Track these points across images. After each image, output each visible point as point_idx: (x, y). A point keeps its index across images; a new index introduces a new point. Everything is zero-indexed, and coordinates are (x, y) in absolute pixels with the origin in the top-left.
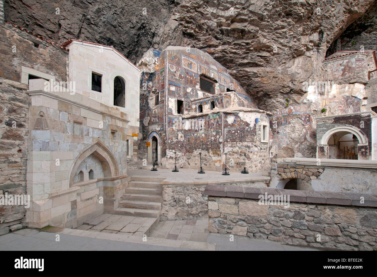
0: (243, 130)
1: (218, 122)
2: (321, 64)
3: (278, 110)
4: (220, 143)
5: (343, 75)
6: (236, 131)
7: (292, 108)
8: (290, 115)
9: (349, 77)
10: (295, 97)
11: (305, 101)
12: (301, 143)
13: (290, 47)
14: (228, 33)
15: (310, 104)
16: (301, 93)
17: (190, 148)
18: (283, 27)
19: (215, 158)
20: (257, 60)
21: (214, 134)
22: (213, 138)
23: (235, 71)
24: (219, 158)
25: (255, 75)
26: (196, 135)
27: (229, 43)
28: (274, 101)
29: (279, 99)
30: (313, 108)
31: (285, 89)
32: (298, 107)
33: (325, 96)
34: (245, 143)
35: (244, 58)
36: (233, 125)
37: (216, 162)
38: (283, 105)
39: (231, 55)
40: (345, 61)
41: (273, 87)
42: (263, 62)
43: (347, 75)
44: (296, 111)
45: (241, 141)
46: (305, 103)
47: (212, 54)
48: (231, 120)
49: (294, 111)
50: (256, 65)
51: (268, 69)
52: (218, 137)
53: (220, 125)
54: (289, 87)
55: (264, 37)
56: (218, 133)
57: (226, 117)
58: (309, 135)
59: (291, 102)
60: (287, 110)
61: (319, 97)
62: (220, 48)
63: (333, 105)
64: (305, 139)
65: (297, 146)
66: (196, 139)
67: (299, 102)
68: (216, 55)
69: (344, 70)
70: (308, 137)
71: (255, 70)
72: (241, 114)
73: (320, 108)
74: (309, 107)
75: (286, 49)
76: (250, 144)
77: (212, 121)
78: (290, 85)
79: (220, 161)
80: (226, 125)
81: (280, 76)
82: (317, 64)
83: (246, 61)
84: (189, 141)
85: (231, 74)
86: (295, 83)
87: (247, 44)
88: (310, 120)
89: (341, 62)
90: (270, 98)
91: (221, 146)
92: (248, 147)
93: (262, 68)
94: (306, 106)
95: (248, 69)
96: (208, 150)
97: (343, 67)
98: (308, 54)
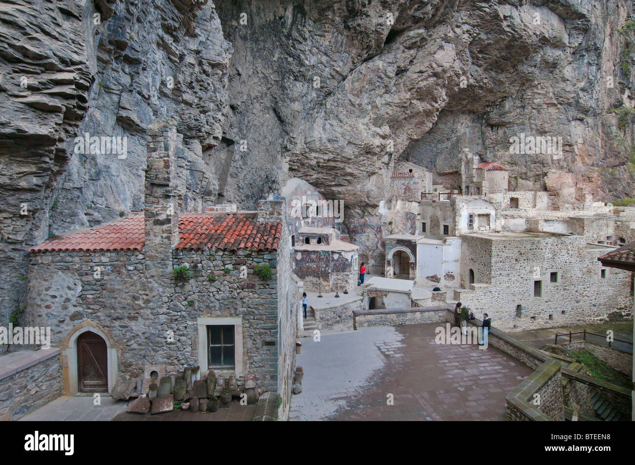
0: (344, 264)
1: (327, 258)
2: (390, 180)
3: (355, 219)
4: (329, 273)
5: (405, 193)
6: (340, 265)
7: (367, 219)
8: (365, 225)
9: (409, 196)
10: (370, 210)
11: (377, 214)
12: (374, 251)
13: (367, 172)
14: (323, 167)
15: (381, 216)
16: (375, 206)
17: (302, 275)
18: (364, 160)
19: (325, 283)
20: (342, 182)
21: (324, 266)
22: (323, 269)
23: (323, 190)
24: (328, 284)
25: (339, 193)
26: (307, 265)
27: (322, 173)
28: (353, 211)
29: (357, 211)
30: (383, 220)
31: (362, 204)
32: (371, 219)
33: (392, 210)
34: (345, 273)
35: (332, 181)
36: (337, 260)
37: (326, 286)
38: (360, 215)
39: (323, 180)
40: (407, 182)
41: (352, 202)
42: (346, 183)
43: (407, 194)
44: (371, 222)
45: (343, 272)
46: (377, 216)
47: (307, 181)
48: (336, 256)
49: (368, 221)
50: (341, 185)
51: (350, 188)
52: (327, 268)
53: (329, 260)
54: (365, 202)
55: (350, 168)
56: (327, 266)
57: (332, 254)
58: (380, 244)
59: (366, 214)
60: (363, 220)
61: (388, 211)
62: (315, 176)
63: (398, 219)
64: (377, 247)
65: (371, 253)
66: (308, 268)
67: (373, 214)
68: (311, 181)
69: (405, 189)
70: (379, 245)
71: (340, 189)
72: (343, 253)
73: (388, 220)
74: (380, 219)
75: (364, 173)
76: (348, 273)
77: (323, 257)
78: (366, 200)
79: (329, 286)
80: (333, 260)
81: (359, 193)
82: (387, 181)
83: (333, 183)
84: (301, 269)
85: (319, 192)
86: (370, 199)
87: (336, 173)
88: (380, 231)
89: (404, 182)
90: (350, 209)
91: (330, 275)
92: (348, 275)
93: (346, 187)
94: (378, 218)
95: (334, 189)
96: (319, 277)
97: (405, 187)
98: (380, 172)
